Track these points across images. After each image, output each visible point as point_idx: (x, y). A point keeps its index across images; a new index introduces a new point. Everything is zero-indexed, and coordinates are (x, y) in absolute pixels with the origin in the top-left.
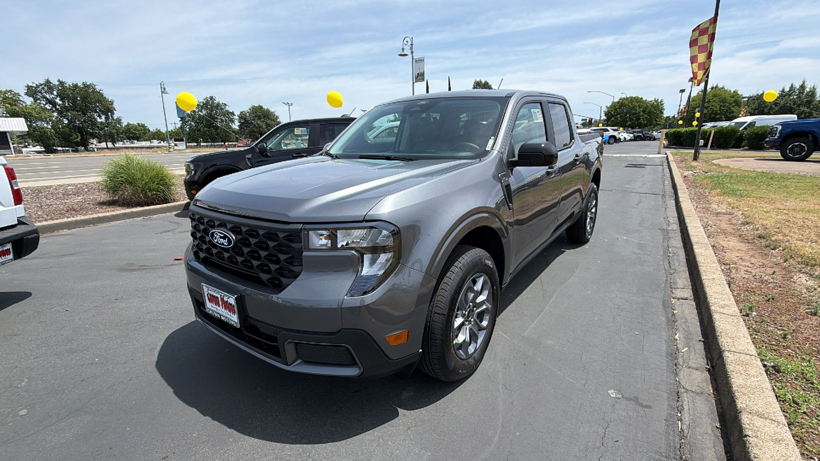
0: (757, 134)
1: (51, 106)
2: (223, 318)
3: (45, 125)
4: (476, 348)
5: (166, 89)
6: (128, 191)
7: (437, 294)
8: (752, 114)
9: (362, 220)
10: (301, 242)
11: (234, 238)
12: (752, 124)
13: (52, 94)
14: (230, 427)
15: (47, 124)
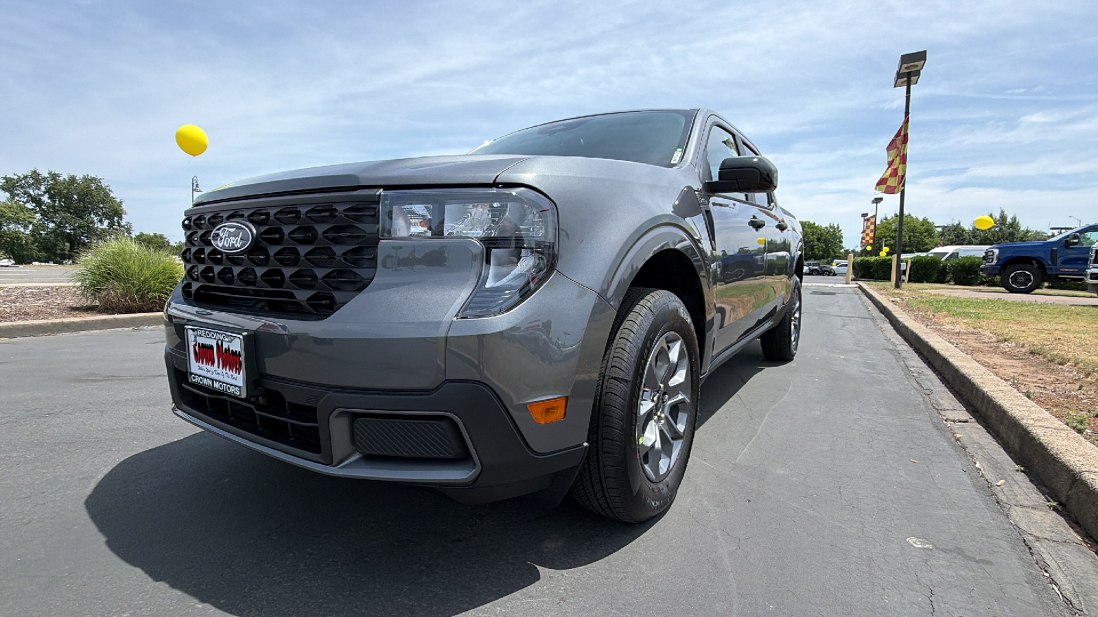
0: (963, 266)
1: (34, 205)
2: (217, 385)
3: (22, 230)
4: (669, 466)
5: (199, 186)
6: (114, 291)
7: (614, 347)
8: (952, 243)
9: (492, 182)
10: (378, 223)
11: (254, 231)
12: (954, 255)
13: (39, 189)
14: (203, 600)
15: (24, 228)
